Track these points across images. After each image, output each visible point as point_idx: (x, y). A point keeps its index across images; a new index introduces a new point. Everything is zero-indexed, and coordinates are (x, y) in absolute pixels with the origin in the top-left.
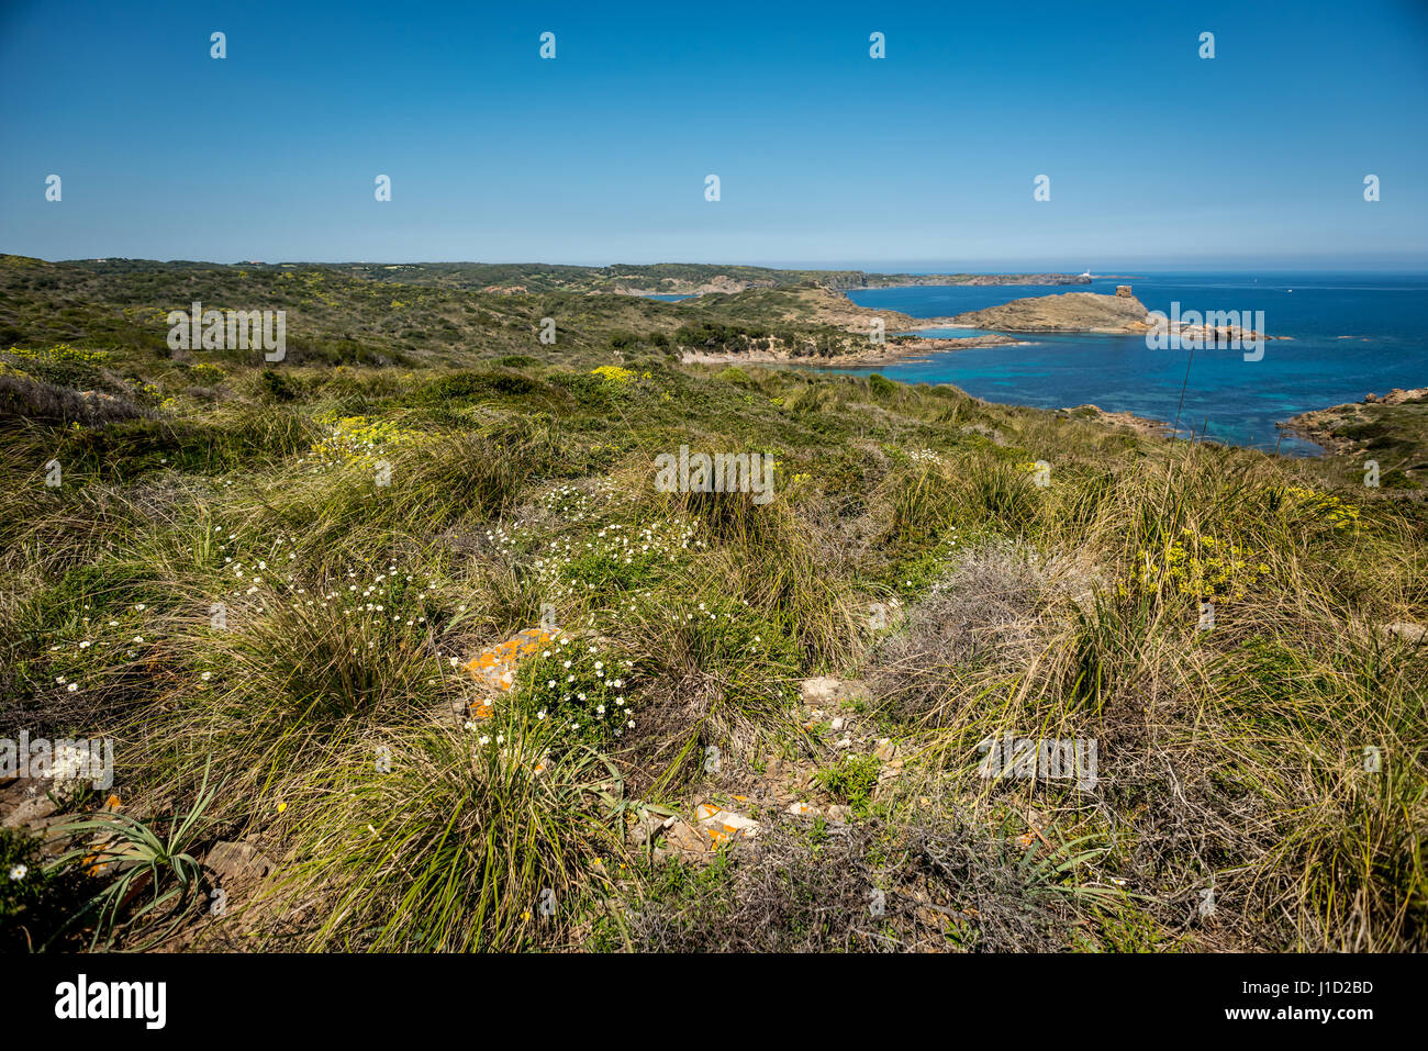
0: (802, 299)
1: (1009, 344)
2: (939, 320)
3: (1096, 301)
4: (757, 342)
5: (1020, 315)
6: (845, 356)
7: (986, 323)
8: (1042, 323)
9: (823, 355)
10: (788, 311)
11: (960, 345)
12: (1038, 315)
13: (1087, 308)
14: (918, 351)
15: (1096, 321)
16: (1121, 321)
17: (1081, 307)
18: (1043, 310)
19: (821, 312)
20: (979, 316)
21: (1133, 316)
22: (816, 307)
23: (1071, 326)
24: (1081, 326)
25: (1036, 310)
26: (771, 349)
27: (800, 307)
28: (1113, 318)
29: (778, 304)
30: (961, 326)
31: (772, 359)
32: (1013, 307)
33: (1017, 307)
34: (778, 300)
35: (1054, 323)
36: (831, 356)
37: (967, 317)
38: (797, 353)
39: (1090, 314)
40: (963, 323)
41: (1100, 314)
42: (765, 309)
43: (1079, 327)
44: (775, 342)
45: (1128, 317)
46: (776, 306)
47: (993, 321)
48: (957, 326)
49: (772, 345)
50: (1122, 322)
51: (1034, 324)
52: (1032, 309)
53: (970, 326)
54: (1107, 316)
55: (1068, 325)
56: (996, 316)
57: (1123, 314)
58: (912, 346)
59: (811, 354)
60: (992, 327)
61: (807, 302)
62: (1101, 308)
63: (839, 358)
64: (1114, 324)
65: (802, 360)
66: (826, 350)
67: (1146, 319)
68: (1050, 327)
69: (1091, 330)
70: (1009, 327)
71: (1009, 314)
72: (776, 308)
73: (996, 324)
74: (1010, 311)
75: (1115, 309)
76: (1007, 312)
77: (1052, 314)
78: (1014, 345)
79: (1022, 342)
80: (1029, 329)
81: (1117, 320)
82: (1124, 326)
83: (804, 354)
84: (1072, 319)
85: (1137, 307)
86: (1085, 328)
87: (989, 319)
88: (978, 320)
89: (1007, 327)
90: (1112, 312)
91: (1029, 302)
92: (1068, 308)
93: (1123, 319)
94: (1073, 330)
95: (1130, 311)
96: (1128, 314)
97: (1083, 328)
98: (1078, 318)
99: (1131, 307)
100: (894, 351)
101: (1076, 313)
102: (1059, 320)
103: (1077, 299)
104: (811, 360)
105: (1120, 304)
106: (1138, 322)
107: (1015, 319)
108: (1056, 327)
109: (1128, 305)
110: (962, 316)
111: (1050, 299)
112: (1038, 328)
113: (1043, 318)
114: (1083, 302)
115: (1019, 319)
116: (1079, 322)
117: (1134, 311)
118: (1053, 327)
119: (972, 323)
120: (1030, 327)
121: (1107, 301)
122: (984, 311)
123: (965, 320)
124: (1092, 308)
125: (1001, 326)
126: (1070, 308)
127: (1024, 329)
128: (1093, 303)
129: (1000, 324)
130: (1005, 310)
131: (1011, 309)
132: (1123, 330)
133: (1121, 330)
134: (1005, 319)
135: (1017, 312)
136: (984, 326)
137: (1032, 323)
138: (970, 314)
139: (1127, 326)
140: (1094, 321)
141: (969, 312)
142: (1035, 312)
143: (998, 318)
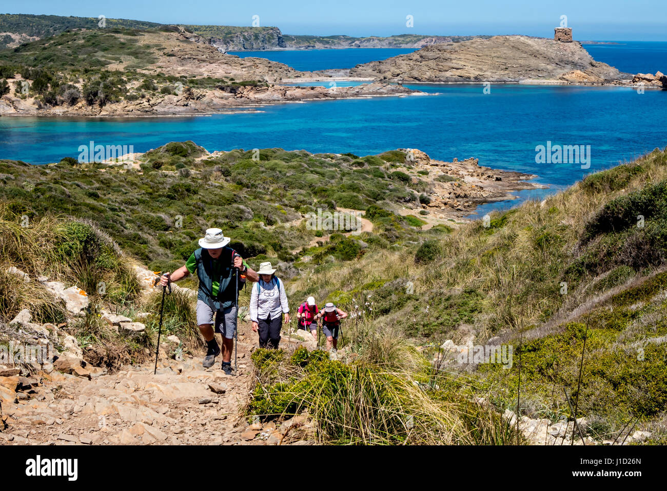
2: (330, 72)
3: (528, 45)
5: (432, 64)
6: (124, 102)
7: (388, 75)
8: (459, 72)
9: (90, 103)
10: (116, 59)
12: (454, 64)
13: (518, 54)
15: (529, 70)
16: (559, 71)
17: (510, 53)
18: (462, 56)
19: (162, 61)
20: (383, 67)
21: (575, 65)
22: (157, 53)
23: (496, 77)
24: (508, 77)
25: (453, 56)
26: (11, 95)
27: (135, 54)
28: (549, 67)
29: (105, 50)
30: (356, 79)
31: (11, 110)
34: (105, 45)
35: (474, 73)
36: (102, 104)
37: (367, 68)
38: (51, 101)
39: (522, 62)
40: (359, 75)
41: (533, 62)
42: (81, 57)
43: (506, 78)
45: (569, 66)
46: (100, 53)
47: (398, 71)
48: (351, 79)
49: (13, 89)
50: (560, 72)
51: (448, 74)
52: (448, 55)
53: (367, 79)
54: (542, 65)
55: (492, 76)
57: (562, 62)
58: (252, 95)
59: (73, 101)
60: (396, 80)
61: (148, 47)
62: (535, 54)
63: (114, 106)
64: (551, 75)
65: (58, 110)
66: (95, 94)
67: (590, 68)
68: (469, 78)
69: (521, 82)
70: (416, 78)
71: (419, 63)
72: (100, 55)
73: (401, 75)
74: (420, 59)
75: (553, 56)
76: (416, 60)
77: (472, 62)
78: (404, 95)
79: (418, 92)
80: (440, 81)
81: (554, 69)
82: (561, 76)
83: (62, 102)
84: (498, 68)
85: (579, 54)
86: (513, 80)
87: (393, 69)
88: (380, 72)
89: (412, 79)
90: (549, 59)
91: (445, 47)
92: (493, 55)
93: (561, 68)
94: (497, 81)
95: (570, 59)
96: (567, 63)
97: (510, 79)
98: (504, 67)
99: (573, 54)
100: (216, 101)
101: (504, 61)
102: (481, 70)
103: (506, 44)
104: (72, 110)
105: (559, 50)
106: (579, 72)
107: (425, 68)
108: (476, 78)
109: (568, 50)
110: (360, 68)
111: (472, 43)
112: (453, 80)
113: (461, 67)
114: (513, 47)
115: (430, 68)
116: (506, 72)
117: (577, 59)
118: (472, 79)
119: (370, 76)
120: (442, 79)
121: (544, 47)
122: (389, 61)
123: (363, 71)
124: (525, 55)
125: (406, 78)
126: (496, 55)
127: (433, 81)
128: (527, 49)
129: (405, 76)
130: (414, 58)
131: (421, 57)
132: (560, 81)
133: (556, 81)
134: (413, 69)
135: (429, 59)
136: (385, 78)
137: (447, 72)
138: (371, 65)
139: (564, 77)
140: (526, 70)
141: (371, 62)
142: (451, 59)
143: (405, 68)
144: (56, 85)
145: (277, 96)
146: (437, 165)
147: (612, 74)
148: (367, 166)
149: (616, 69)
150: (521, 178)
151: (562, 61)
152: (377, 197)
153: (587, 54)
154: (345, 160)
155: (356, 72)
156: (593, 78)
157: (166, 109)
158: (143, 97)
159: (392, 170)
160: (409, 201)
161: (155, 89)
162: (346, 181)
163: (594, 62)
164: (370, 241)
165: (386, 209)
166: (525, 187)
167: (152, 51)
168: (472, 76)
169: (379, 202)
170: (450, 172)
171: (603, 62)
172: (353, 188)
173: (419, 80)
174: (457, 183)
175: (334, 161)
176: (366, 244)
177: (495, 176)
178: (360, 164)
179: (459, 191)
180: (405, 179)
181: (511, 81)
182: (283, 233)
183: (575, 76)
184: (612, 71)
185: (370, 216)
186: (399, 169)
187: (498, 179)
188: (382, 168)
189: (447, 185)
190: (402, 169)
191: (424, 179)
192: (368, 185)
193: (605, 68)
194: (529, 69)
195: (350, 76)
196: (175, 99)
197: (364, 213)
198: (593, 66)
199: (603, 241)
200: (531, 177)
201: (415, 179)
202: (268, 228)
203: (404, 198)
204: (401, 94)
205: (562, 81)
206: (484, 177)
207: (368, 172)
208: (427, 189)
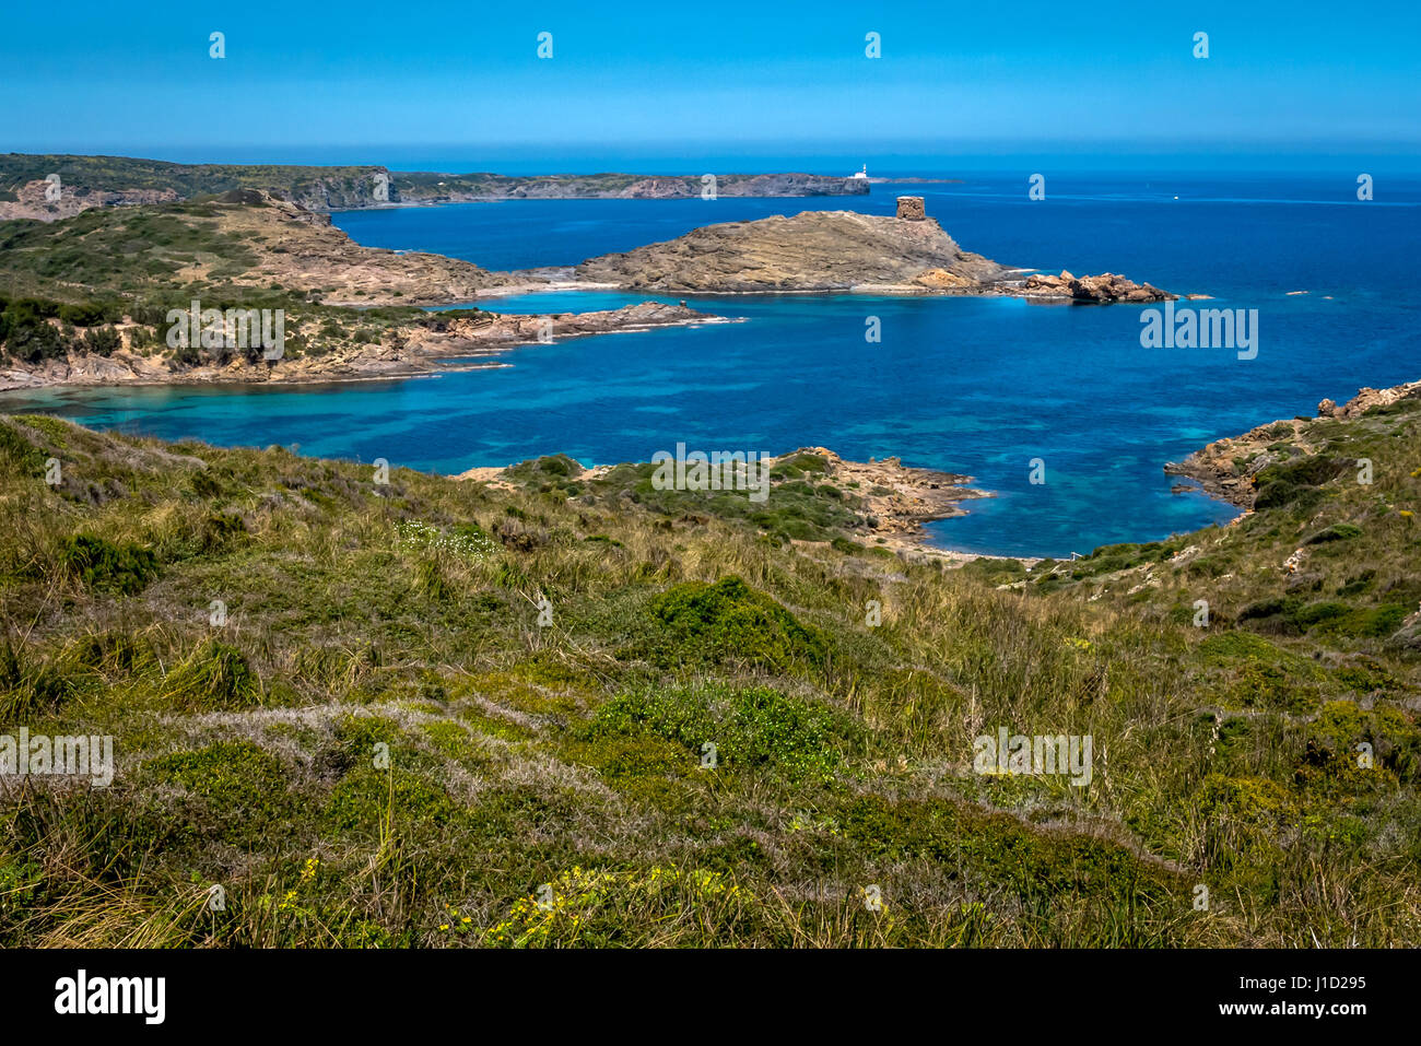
0: (224, 230)
1: (683, 322)
2: (541, 273)
3: (860, 227)
4: (89, 335)
5: (711, 260)
6: (308, 360)
7: (642, 278)
8: (755, 275)
9: (254, 361)
10: (190, 259)
11: (578, 328)
12: (746, 259)
13: (843, 242)
14: (483, 342)
15: (863, 269)
16: (909, 268)
17: (831, 241)
18: (756, 247)
19: (268, 261)
20: (628, 264)
21: (932, 259)
22: (256, 248)
23: (814, 281)
24: (835, 281)
25: (743, 247)
26: (125, 351)
27: (218, 249)
28: (893, 263)
29: (166, 243)
30: (590, 285)
31: (130, 376)
32: (696, 242)
33: (706, 243)
34: (164, 235)
35: (780, 276)
36: (273, 363)
37: (603, 266)
39: (851, 255)
40: (593, 279)
41: (868, 255)
43: (829, 283)
44: (133, 333)
45: (923, 261)
46: (158, 250)
47: (657, 273)
48: (582, 285)
49: (126, 340)
50: (912, 271)
51: (740, 277)
52: (735, 246)
53: (610, 285)
54: (883, 260)
55: (808, 280)
56: (662, 263)
57: (912, 254)
58: (472, 333)
59: (225, 359)
60: (655, 286)
61: (237, 236)
62: (870, 242)
63: (293, 366)
64: (897, 277)
65: (203, 373)
67: (957, 265)
68: (773, 283)
69: (853, 289)
70: (688, 285)
71: (688, 259)
72: (158, 253)
73: (663, 279)
74: (691, 252)
75: (897, 243)
76: (684, 254)
77: (774, 257)
78: (694, 323)
79: (712, 316)
80: (728, 289)
81: (902, 266)
82: (915, 278)
83: (208, 360)
84: (815, 266)
85: (938, 240)
86: (840, 286)
87: (648, 268)
88: (626, 273)
89: (683, 286)
90: (892, 250)
91: (727, 232)
92: (806, 244)
93: (912, 265)
94: (818, 289)
95: (924, 248)
96: (921, 255)
97: (837, 285)
98: (825, 264)
99: (928, 239)
100: (427, 347)
101: (823, 254)
102: (789, 270)
103: (823, 225)
104: (225, 373)
105: (906, 233)
106: (942, 271)
107: (700, 268)
108: (783, 284)
109: (920, 235)
110: (591, 265)
111: (770, 224)
112: (748, 287)
113: (757, 266)
114: (834, 229)
115: (709, 268)
116: (829, 273)
117: (934, 248)
118: (778, 285)
119: (612, 280)
120: (731, 286)
121: (882, 229)
122: (638, 253)
123: (598, 272)
124: (853, 244)
125: (673, 285)
126: (809, 244)
127: (717, 290)
128: (855, 233)
129: (671, 281)
130: (680, 249)
131: (692, 248)
132: (913, 287)
133: (909, 287)
134: (681, 269)
135: (705, 252)
136: (637, 284)
137: (737, 275)
138: (609, 259)
139: (920, 280)
140: (859, 269)
141: (606, 255)
142: (741, 253)
143: (667, 267)
145: (507, 332)
146: (858, 471)
147: (990, 272)
149: (995, 264)
150: (957, 481)
151: (911, 252)
153: (950, 239)
155: (585, 272)
156: (963, 282)
157: (366, 367)
158: (333, 349)
159: (817, 484)
160: (857, 526)
161: (344, 336)
163: (962, 253)
166: (969, 497)
167: (245, 244)
168: (778, 280)
170: (877, 480)
171: (975, 252)
172: (796, 513)
173: (695, 288)
174: (895, 497)
177: (930, 483)
178: (779, 478)
179: (899, 508)
180: (835, 494)
181: (839, 288)
183: (937, 280)
184: (990, 267)
186: (824, 481)
187: (933, 487)
188: (805, 481)
189: (884, 500)
190: (826, 481)
191: (857, 493)
192: (807, 508)
193: (979, 262)
194: (863, 267)
195: (577, 280)
196: (379, 350)
198: (961, 259)
200: (968, 481)
201: (846, 493)
203: (852, 523)
204: (687, 321)
205: (916, 287)
206: (916, 484)
207: (794, 489)
208: (863, 506)
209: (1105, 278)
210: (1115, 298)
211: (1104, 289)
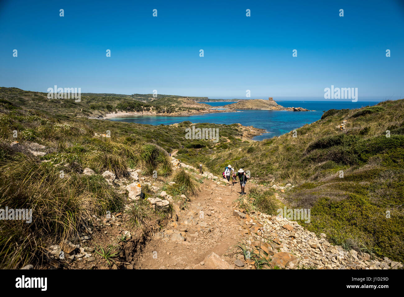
0: (179, 100)
3: (263, 101)
4: (146, 108)
5: (241, 105)
6: (175, 113)
7: (232, 107)
9: (168, 113)
10: (173, 103)
13: (260, 103)
14: (204, 113)
15: (263, 107)
16: (270, 107)
17: (259, 103)
18: (248, 103)
19: (183, 104)
20: (230, 106)
21: (273, 106)
22: (182, 102)
23: (256, 108)
24: (258, 108)
26: (151, 111)
27: (177, 102)
28: (268, 106)
29: (171, 102)
31: (151, 114)
35: (251, 107)
36: (170, 113)
38: (159, 112)
39: (261, 105)
40: (225, 107)
41: (264, 105)
42: (166, 103)
44: (152, 108)
51: (245, 107)
54: (266, 105)
55: (255, 108)
57: (270, 105)
58: (202, 111)
59: (164, 112)
60: (233, 108)
61: (180, 101)
62: (264, 103)
63: (173, 113)
64: (268, 108)
65: (161, 114)
66: (169, 111)
67: (277, 106)
69: (261, 109)
72: (170, 103)
76: (238, 104)
77: (250, 105)
80: (243, 109)
83: (162, 112)
84: (256, 106)
87: (233, 106)
89: (237, 108)
90: (267, 104)
91: (244, 102)
95: (272, 104)
100: (194, 112)
104: (164, 114)
105: (270, 102)
107: (240, 106)
108: (251, 108)
109: (272, 102)
111: (250, 101)
113: (248, 106)
114: (259, 101)
115: (241, 106)
117: (274, 104)
119: (228, 107)
121: (266, 101)
122: (232, 104)
126: (255, 103)
128: (262, 102)
132: (270, 109)
134: (237, 106)
141: (228, 105)
142: (246, 104)
143: (235, 106)
144: (160, 109)
145: (208, 111)
146: (244, 127)
148: (228, 127)
150: (263, 130)
152: (231, 134)
153: (276, 103)
154: (223, 126)
156: (277, 108)
157: (184, 114)
158: (179, 111)
159: (234, 128)
160: (238, 135)
161: (181, 110)
162: (224, 130)
164: (230, 144)
165: (233, 137)
166: (264, 133)
169: (231, 135)
170: (247, 129)
171: (280, 105)
172: (225, 132)
173: (239, 109)
175: (221, 126)
176: (229, 145)
178: (227, 127)
179: (249, 133)
180: (237, 130)
182: (209, 142)
183: (273, 108)
184: (282, 107)
185: (229, 138)
186: (235, 128)
187: (258, 131)
188: (232, 127)
189: (246, 132)
190: (236, 128)
191: (241, 130)
192: (229, 131)
195: (223, 108)
196: (186, 112)
197: (228, 138)
199: (318, 152)
201: (239, 130)
202: (206, 141)
204: (235, 111)
206: (255, 130)
207: (228, 128)
209: (299, 108)
210: (300, 111)
211: (299, 109)
